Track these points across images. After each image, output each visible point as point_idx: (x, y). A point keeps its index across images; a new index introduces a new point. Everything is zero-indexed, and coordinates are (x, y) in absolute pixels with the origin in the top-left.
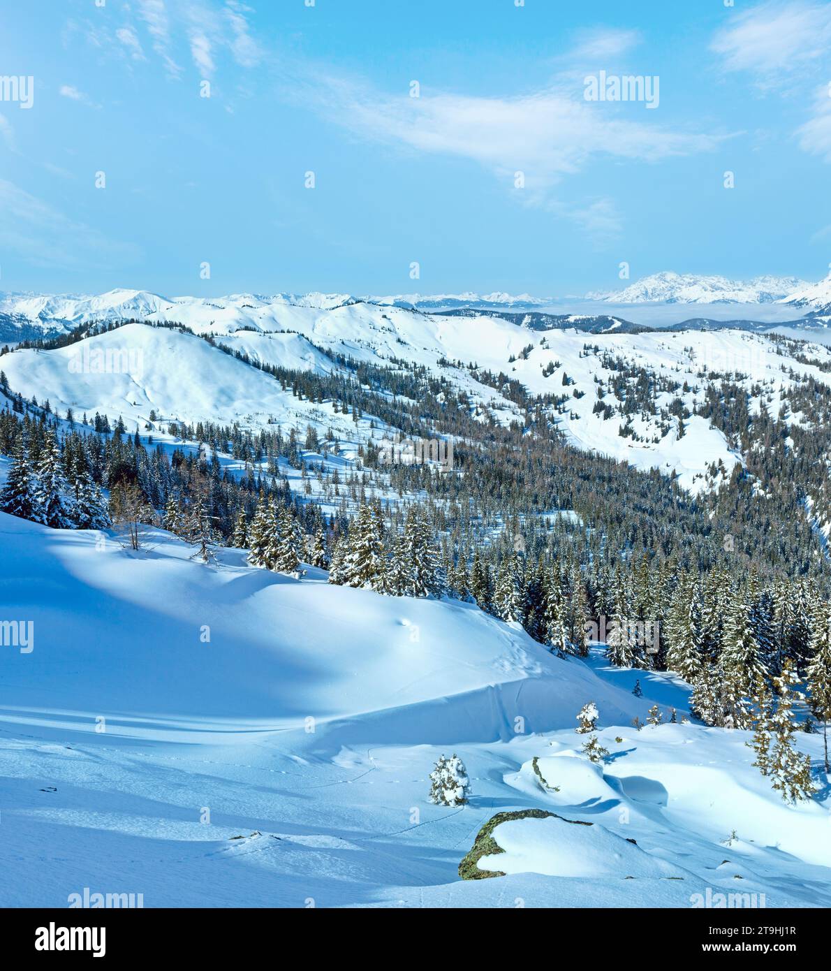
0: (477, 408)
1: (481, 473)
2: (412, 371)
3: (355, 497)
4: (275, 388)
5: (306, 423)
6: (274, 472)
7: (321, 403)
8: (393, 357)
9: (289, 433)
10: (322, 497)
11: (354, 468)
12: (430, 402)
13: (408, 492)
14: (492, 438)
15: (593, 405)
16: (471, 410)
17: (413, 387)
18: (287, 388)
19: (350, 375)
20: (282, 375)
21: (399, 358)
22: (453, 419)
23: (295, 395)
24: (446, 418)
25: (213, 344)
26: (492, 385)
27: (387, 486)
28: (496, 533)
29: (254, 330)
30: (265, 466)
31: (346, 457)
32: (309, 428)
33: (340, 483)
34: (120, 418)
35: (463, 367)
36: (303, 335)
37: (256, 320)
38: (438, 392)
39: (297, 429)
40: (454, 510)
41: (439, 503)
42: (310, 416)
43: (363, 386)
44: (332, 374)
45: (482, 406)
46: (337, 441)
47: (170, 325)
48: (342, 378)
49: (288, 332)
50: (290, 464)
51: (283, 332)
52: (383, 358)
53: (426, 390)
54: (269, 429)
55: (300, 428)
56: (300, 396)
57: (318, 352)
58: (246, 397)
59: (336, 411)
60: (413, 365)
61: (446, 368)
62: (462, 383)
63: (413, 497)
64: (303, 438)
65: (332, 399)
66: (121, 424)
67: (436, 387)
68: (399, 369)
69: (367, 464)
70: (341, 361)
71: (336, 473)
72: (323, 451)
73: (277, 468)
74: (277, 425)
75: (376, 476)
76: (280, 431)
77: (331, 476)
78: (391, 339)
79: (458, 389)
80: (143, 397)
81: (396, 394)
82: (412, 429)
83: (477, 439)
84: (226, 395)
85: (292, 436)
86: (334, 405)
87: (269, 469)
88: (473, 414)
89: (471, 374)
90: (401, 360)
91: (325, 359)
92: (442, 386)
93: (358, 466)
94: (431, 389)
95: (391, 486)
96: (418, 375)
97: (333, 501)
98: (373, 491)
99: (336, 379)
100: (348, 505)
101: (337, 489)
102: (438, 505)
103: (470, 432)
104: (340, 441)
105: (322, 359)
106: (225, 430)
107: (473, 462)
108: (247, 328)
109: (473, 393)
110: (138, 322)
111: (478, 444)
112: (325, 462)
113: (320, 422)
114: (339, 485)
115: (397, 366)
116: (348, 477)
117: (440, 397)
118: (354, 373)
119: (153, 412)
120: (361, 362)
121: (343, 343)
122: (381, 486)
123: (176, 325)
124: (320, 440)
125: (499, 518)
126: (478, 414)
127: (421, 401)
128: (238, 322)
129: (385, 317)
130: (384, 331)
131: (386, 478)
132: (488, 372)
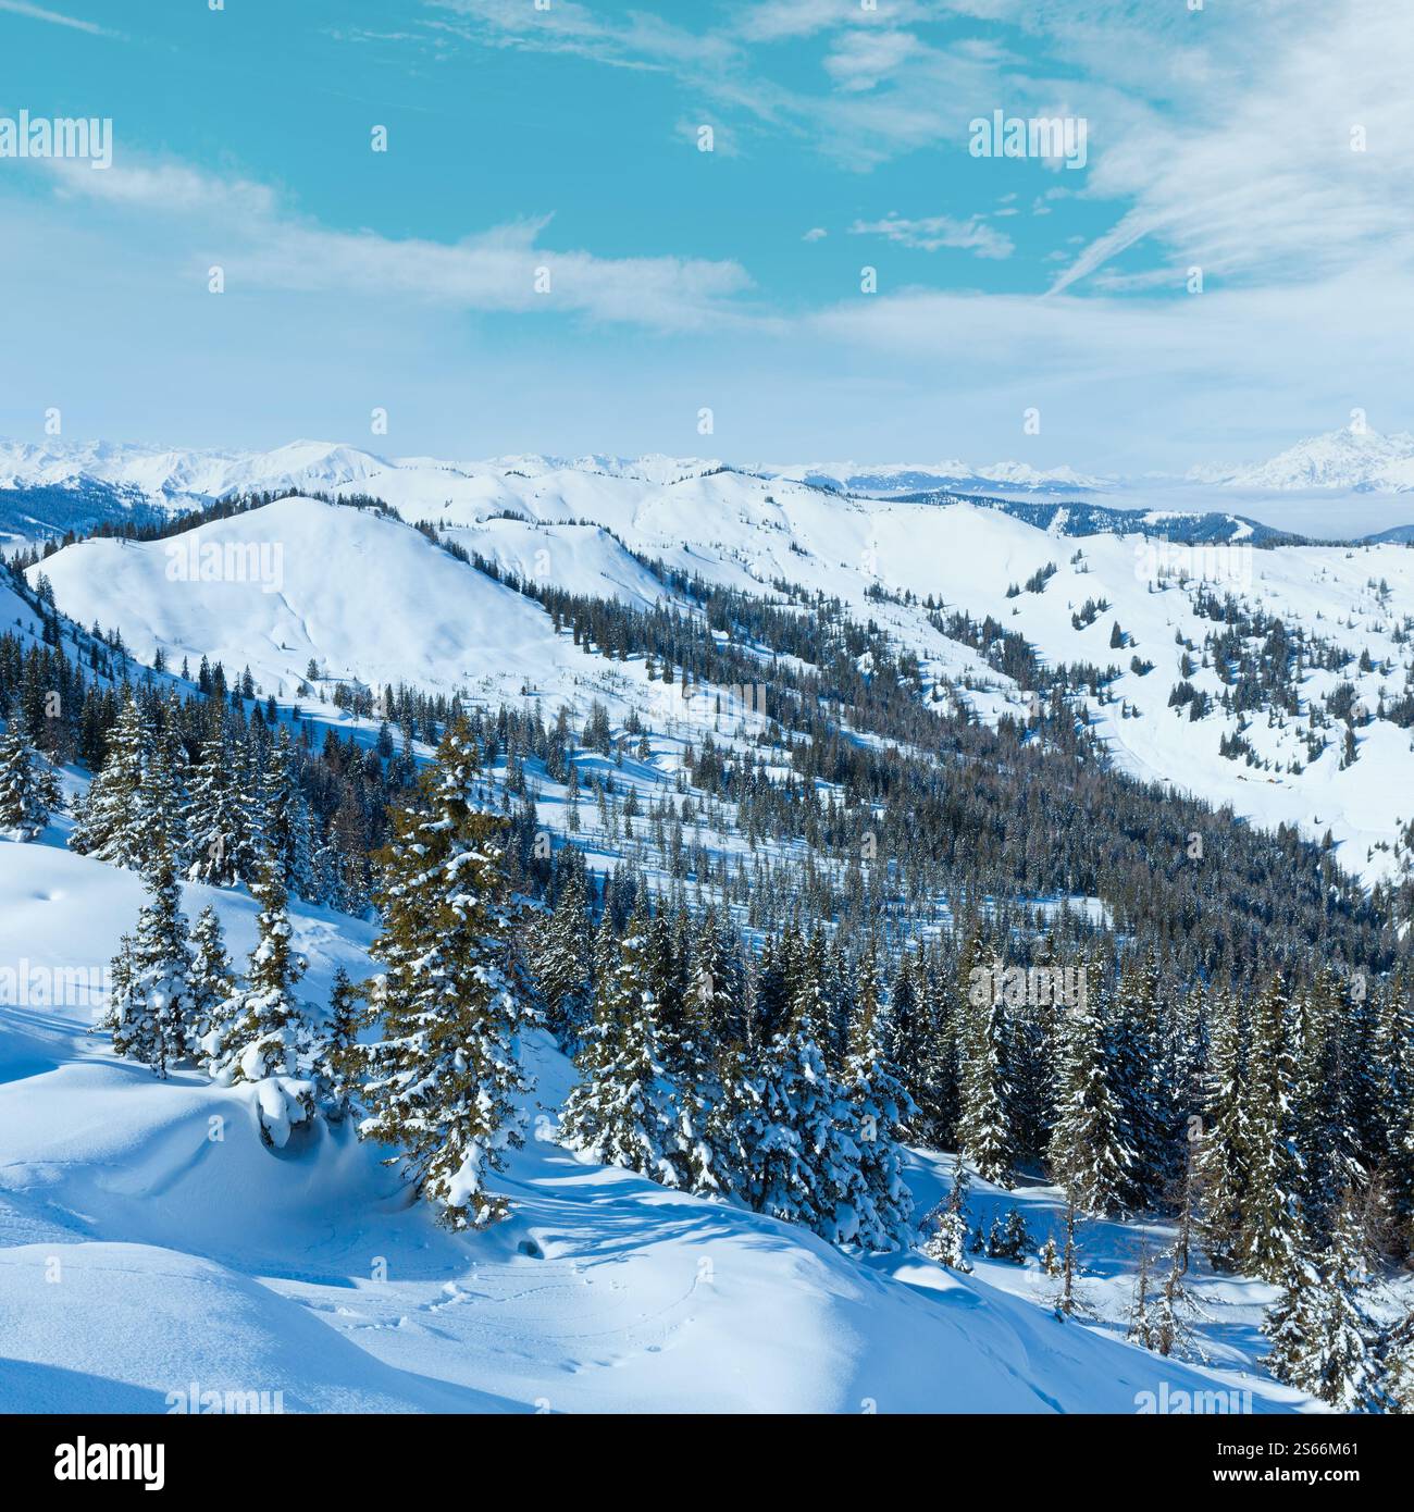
0: (935, 685)
1: (919, 812)
2: (814, 608)
3: (662, 842)
4: (542, 628)
5: (590, 696)
6: (516, 787)
7: (625, 659)
8: (780, 580)
9: (558, 713)
10: (597, 839)
11: (672, 788)
12: (845, 671)
13: (770, 841)
14: (958, 746)
15: (1171, 690)
16: (923, 689)
17: (812, 639)
18: (564, 629)
19: (691, 610)
20: (558, 605)
21: (791, 582)
22: (884, 704)
23: (577, 643)
24: (870, 702)
25: (434, 540)
26: (970, 641)
27: (729, 827)
28: (932, 930)
29: (521, 518)
30: (501, 773)
31: (662, 767)
32: (596, 707)
33: (637, 814)
34: (248, 669)
35: (915, 604)
36: (608, 530)
37: (529, 500)
38: (860, 652)
39: (574, 706)
40: (854, 880)
41: (824, 865)
42: (601, 685)
43: (716, 634)
44: (657, 607)
45: (944, 683)
46: (645, 734)
47: (360, 502)
48: (676, 616)
49: (583, 523)
50: (551, 773)
51: (572, 523)
52: (761, 581)
53: (838, 646)
54: (518, 704)
55: (579, 706)
56: (586, 644)
57: (634, 564)
58: (486, 644)
59: (652, 677)
60: (816, 597)
61: (881, 605)
62: (909, 635)
63: (777, 851)
64: (580, 725)
65: (645, 653)
66: (248, 680)
67: (858, 640)
68: (790, 603)
69: (697, 783)
70: (678, 584)
71: (633, 795)
72: (615, 752)
73: (522, 778)
74: (535, 698)
75: (710, 807)
76: (539, 709)
77: (622, 799)
78: (780, 543)
79: (900, 647)
80: (300, 634)
81: (779, 650)
82: (796, 719)
83: (928, 747)
84: (449, 637)
85: (561, 720)
86: (649, 666)
87: (508, 780)
88: (927, 698)
89: (929, 618)
90: (796, 586)
91: (648, 578)
92: (869, 639)
93: (679, 785)
94: (848, 646)
95: (738, 826)
96: (825, 616)
97: (617, 848)
98: (697, 833)
99: (662, 618)
100: (646, 858)
101: (628, 825)
102: (825, 869)
103: (914, 731)
104: (651, 734)
105: (642, 577)
106: (435, 701)
107: (905, 789)
108: (508, 515)
109: (930, 655)
110: (302, 495)
111: (927, 756)
112: (615, 773)
113: (620, 697)
114: (633, 818)
115: (785, 597)
116: (656, 803)
117: (865, 662)
118: (700, 607)
119: (313, 663)
120: (717, 588)
121: (686, 549)
122: (718, 824)
123: (371, 503)
124: (614, 733)
125: (941, 902)
126: (936, 698)
127: (826, 667)
128: (495, 503)
129: (770, 500)
130: (767, 528)
131: (730, 811)
132: (963, 615)
